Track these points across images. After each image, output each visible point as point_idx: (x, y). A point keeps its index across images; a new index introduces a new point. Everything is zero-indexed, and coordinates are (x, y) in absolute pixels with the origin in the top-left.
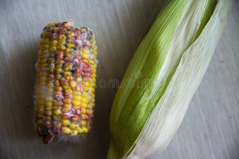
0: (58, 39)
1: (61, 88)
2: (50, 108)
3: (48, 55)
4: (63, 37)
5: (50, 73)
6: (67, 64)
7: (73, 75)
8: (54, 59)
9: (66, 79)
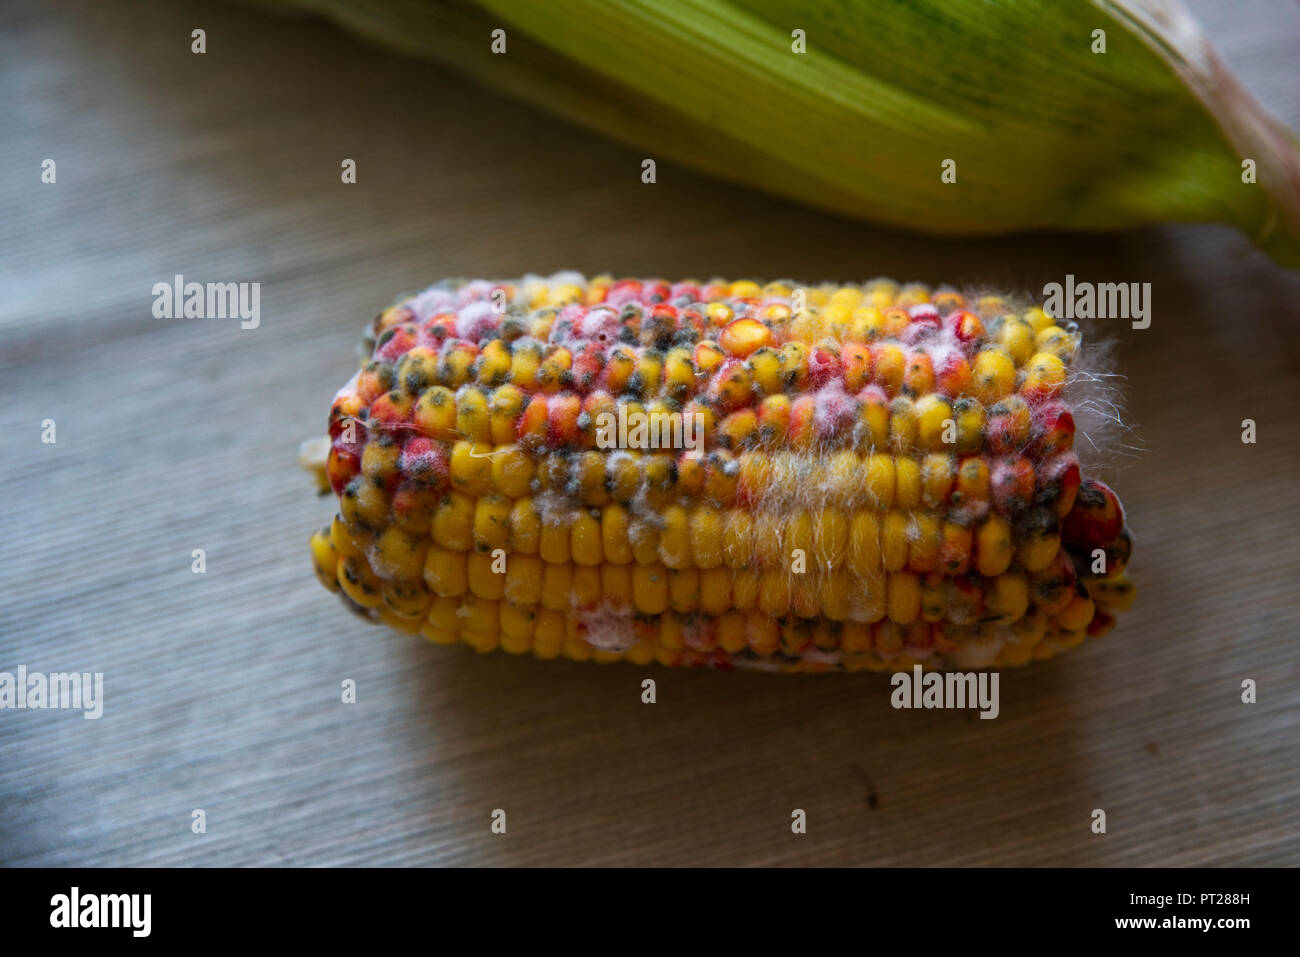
0: (447, 438)
1: (776, 402)
2: (906, 468)
3: (547, 504)
4: (438, 402)
5: (673, 474)
6: (617, 369)
7: (685, 338)
8: (576, 456)
9: (716, 368)
